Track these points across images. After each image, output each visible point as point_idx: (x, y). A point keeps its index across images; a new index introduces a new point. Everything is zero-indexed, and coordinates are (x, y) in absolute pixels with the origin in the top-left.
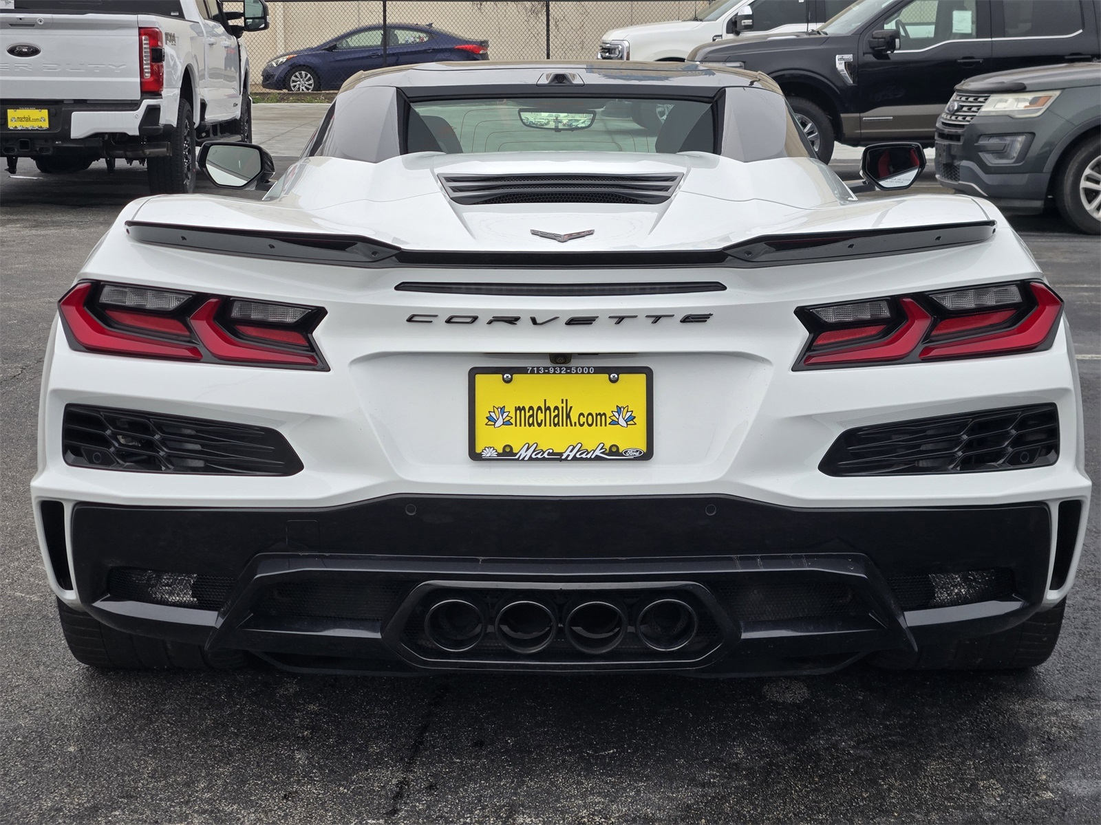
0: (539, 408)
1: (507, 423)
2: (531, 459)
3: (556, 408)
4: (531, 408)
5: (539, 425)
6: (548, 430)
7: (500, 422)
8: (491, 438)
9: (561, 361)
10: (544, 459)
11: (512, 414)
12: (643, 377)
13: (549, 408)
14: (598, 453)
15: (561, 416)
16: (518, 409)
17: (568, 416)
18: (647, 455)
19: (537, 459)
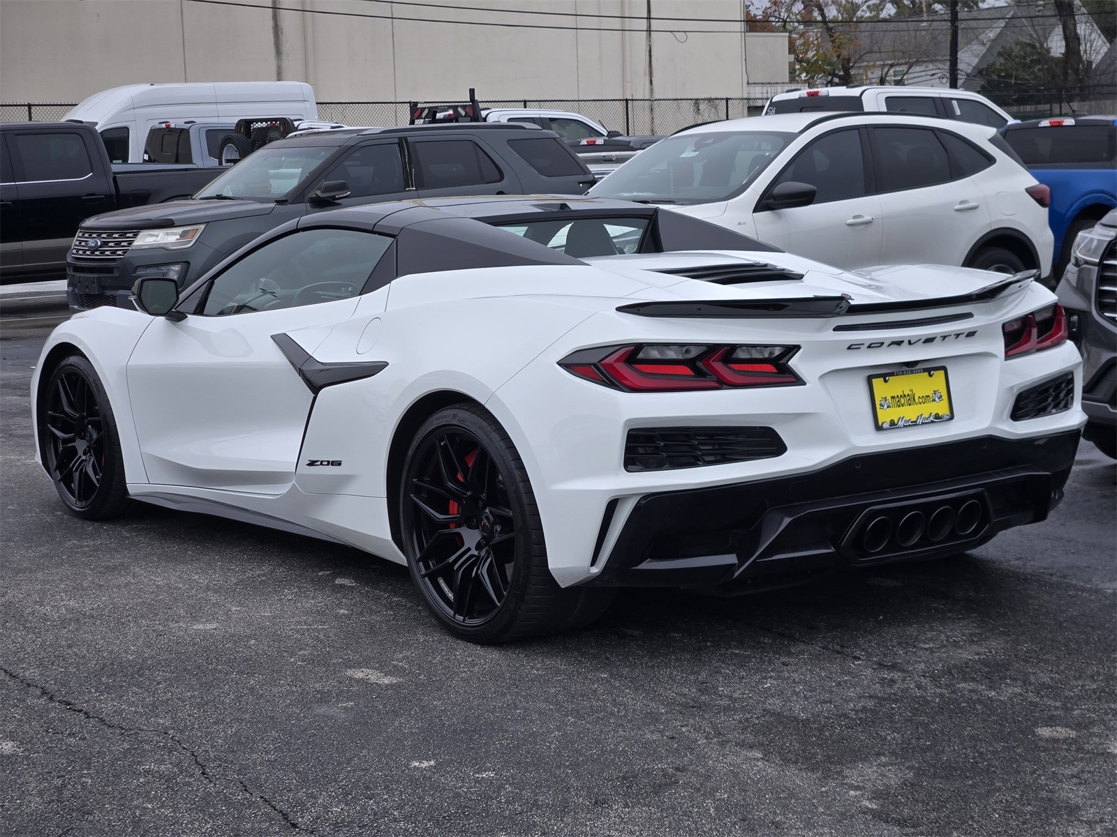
0: (901, 396)
1: (889, 407)
2: (904, 426)
3: (908, 395)
4: (898, 396)
5: (903, 406)
6: (906, 408)
7: (885, 407)
8: (885, 416)
9: (910, 367)
10: (910, 425)
11: (890, 401)
12: (942, 372)
13: (905, 396)
14: (931, 419)
15: (910, 399)
16: (893, 397)
17: (914, 400)
18: (952, 417)
19: (907, 426)
